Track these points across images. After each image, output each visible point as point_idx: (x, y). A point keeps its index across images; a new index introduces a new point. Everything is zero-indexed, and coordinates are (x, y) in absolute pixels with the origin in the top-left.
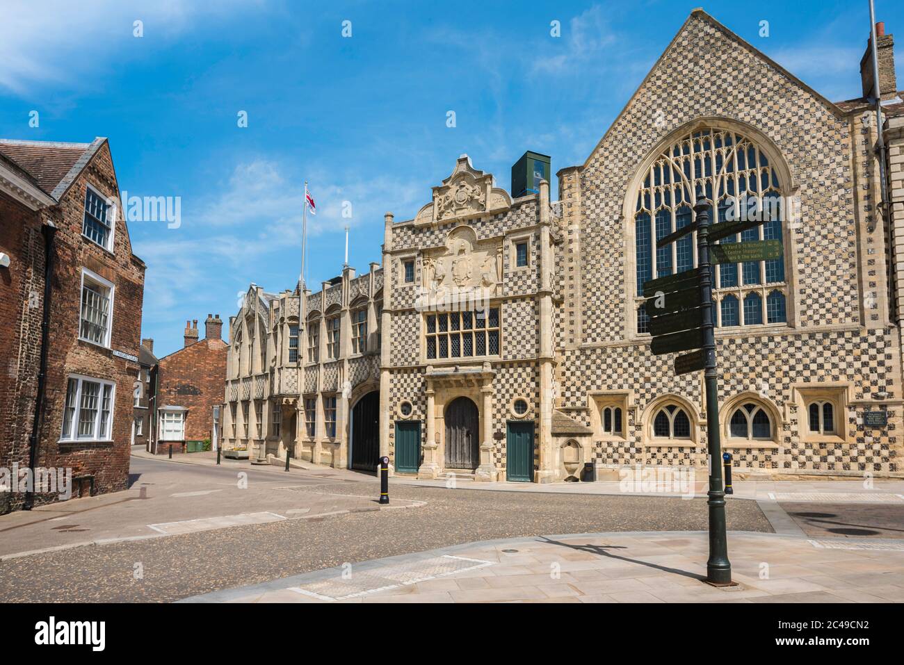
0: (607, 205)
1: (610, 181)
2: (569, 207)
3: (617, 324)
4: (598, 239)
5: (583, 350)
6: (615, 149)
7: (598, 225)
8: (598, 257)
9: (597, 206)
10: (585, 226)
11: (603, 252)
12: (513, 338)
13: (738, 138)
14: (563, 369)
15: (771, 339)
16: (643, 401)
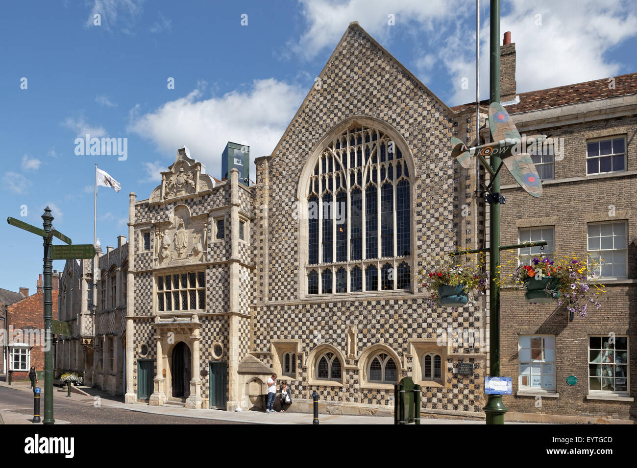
0: (287, 189)
1: (290, 169)
2: (260, 190)
3: (292, 287)
4: (280, 217)
5: (268, 307)
6: (293, 142)
7: (280, 205)
8: (280, 232)
9: (280, 190)
10: (272, 206)
11: (284, 227)
12: (213, 296)
13: (381, 134)
14: (255, 321)
15: (396, 302)
16: (308, 349)
